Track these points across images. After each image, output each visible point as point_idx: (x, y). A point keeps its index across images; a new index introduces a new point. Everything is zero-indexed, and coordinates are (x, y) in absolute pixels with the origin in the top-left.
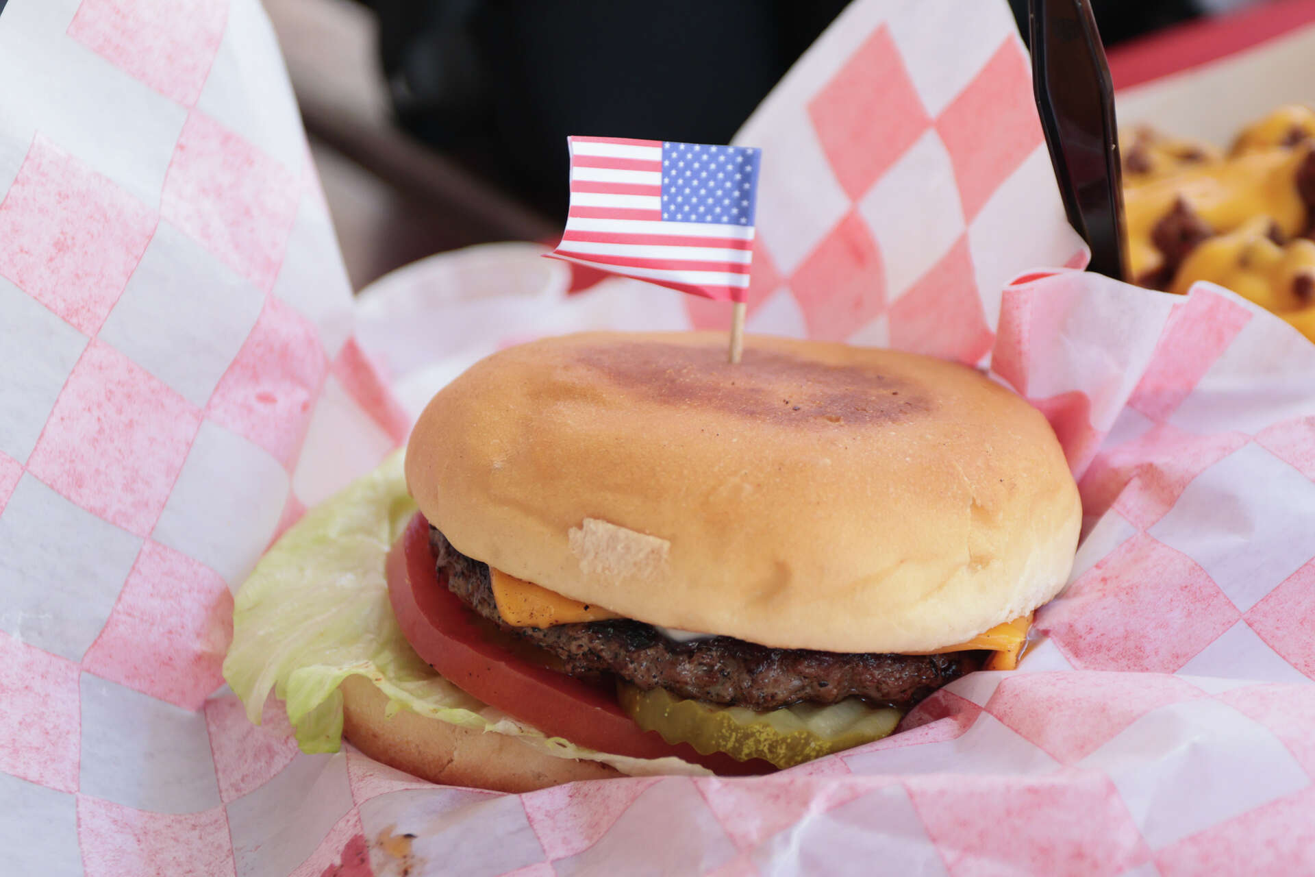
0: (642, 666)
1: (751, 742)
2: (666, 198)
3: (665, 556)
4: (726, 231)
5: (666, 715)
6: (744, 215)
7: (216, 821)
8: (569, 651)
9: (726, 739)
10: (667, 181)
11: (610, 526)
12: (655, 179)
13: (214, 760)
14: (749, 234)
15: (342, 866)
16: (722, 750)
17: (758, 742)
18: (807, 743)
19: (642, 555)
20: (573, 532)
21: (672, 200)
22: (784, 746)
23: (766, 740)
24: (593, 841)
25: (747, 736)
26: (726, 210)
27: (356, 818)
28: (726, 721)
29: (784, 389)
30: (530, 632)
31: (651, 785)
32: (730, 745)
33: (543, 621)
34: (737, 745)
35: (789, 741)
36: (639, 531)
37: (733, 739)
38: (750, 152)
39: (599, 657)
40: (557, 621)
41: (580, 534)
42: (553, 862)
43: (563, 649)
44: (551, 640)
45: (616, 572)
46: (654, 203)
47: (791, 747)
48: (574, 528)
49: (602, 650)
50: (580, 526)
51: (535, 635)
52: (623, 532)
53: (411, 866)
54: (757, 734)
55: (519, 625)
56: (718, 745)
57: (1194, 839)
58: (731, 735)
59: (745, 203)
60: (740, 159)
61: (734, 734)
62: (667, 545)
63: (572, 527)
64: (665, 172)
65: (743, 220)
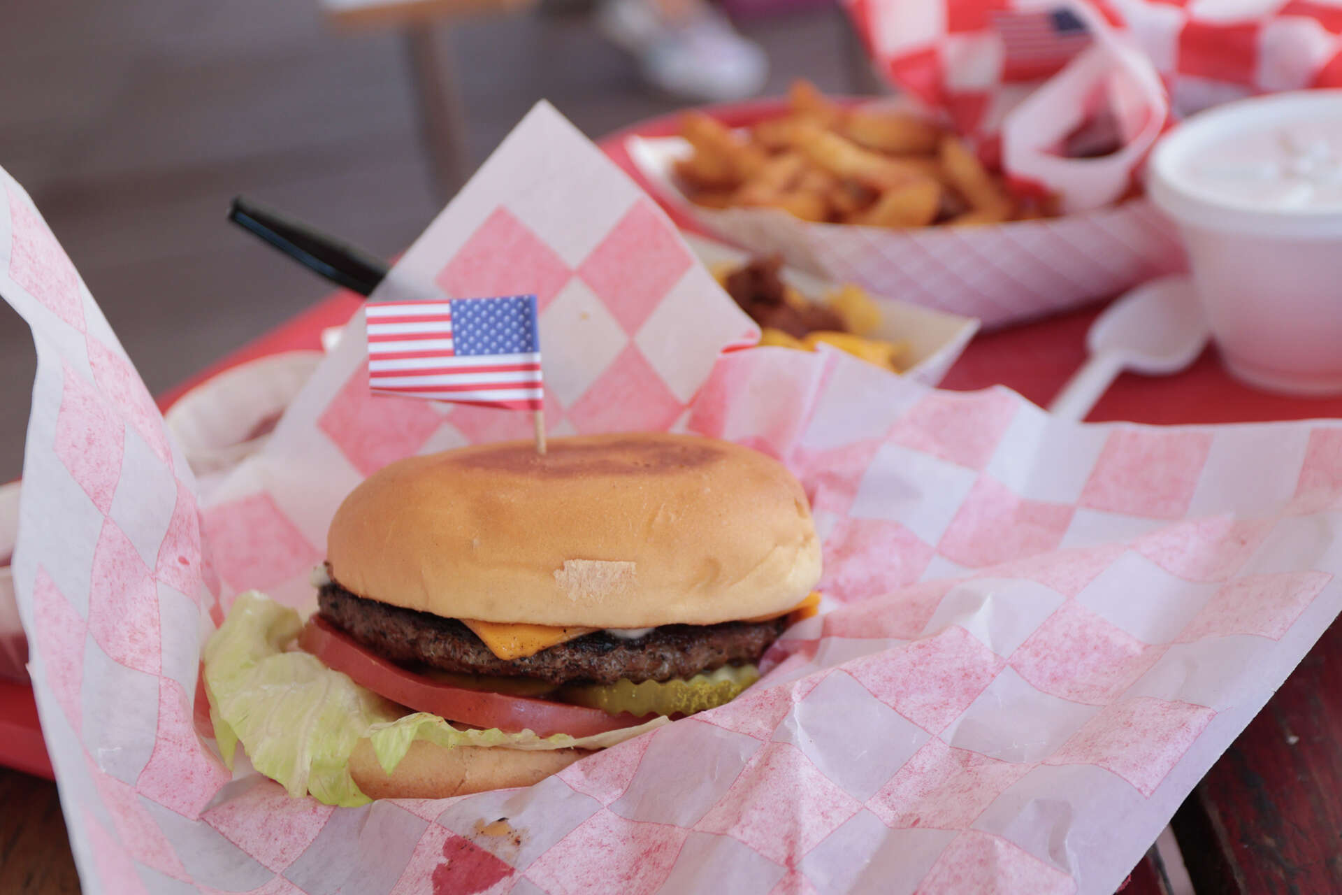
0: (612, 664)
1: (696, 698)
2: (457, 339)
3: (634, 573)
4: (517, 359)
5: (634, 696)
6: (530, 344)
7: (282, 887)
8: (554, 668)
9: (680, 700)
10: (457, 327)
11: (586, 562)
12: (446, 327)
13: (242, 850)
14: (537, 358)
15: (451, 861)
16: (678, 709)
17: (700, 697)
18: (729, 690)
19: (617, 576)
20: (557, 573)
21: (465, 340)
22: (716, 696)
23: (705, 694)
24: (625, 789)
25: (693, 695)
26: (515, 344)
27: (440, 828)
28: (679, 687)
29: (626, 459)
30: (518, 662)
31: (653, 735)
32: (683, 705)
33: (531, 650)
34: (688, 703)
35: (719, 691)
36: (609, 560)
37: (685, 699)
38: (526, 297)
39: (578, 666)
40: (543, 647)
41: (563, 574)
42: (607, 807)
43: (548, 667)
44: (536, 664)
45: (598, 593)
46: (447, 344)
47: (720, 695)
48: (557, 570)
49: (580, 660)
50: (562, 568)
51: (523, 663)
52: (598, 564)
53: (519, 837)
54: (700, 691)
55: (512, 658)
56: (675, 706)
57: (1025, 645)
58: (683, 696)
59: (529, 336)
60: (520, 304)
61: (685, 696)
62: (633, 565)
63: (555, 570)
64: (455, 321)
65: (529, 348)
